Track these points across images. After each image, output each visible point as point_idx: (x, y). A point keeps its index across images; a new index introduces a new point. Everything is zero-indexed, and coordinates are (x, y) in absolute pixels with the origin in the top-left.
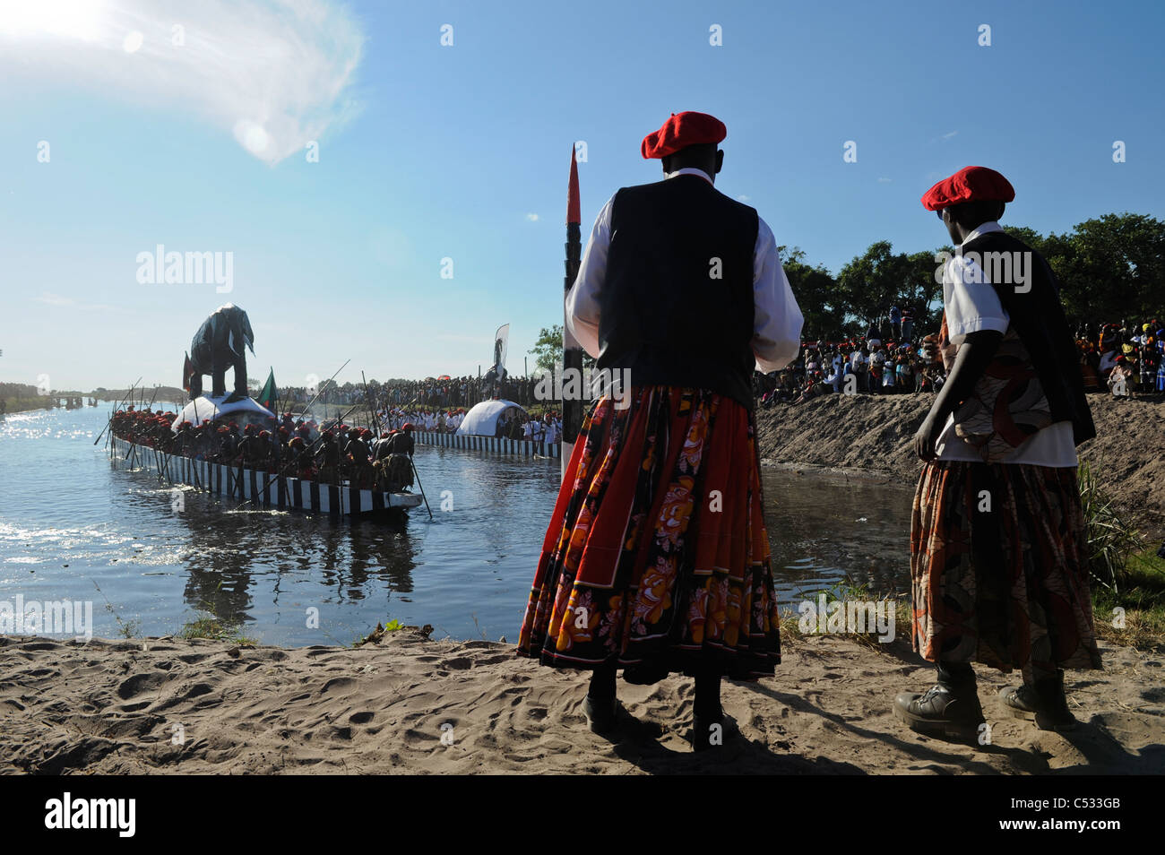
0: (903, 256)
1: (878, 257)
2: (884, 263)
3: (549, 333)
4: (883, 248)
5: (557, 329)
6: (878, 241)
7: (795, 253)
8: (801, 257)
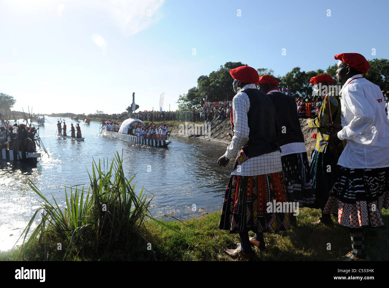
0: (304, 72)
1: (296, 72)
2: (297, 74)
3: (182, 96)
4: (298, 69)
5: (185, 95)
6: (296, 67)
7: (271, 71)
8: (273, 72)
